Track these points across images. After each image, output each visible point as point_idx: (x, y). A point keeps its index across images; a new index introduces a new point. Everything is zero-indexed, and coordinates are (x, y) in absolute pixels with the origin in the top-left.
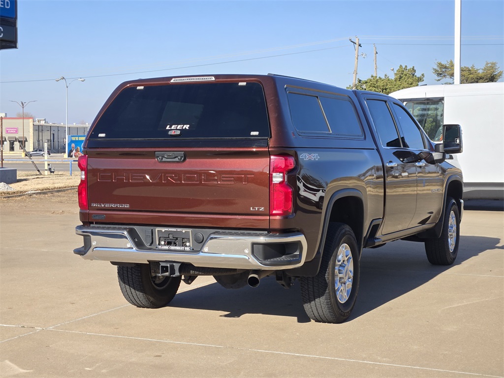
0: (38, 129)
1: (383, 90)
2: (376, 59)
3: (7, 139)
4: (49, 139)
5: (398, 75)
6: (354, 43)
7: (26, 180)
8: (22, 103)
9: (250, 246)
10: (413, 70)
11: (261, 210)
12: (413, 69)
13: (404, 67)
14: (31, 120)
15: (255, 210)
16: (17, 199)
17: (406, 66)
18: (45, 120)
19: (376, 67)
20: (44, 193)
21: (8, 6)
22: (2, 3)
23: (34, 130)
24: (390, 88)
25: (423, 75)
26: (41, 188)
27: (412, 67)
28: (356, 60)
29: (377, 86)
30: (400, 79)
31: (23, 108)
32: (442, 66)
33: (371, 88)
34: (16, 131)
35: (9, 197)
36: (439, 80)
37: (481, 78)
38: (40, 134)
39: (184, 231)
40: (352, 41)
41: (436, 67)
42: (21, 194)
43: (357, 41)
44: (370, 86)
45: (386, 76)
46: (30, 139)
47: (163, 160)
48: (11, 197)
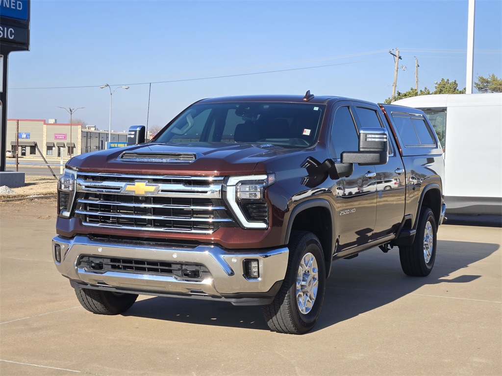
0: (87, 136)
2: (417, 72)
3: (55, 145)
4: (98, 145)
5: (439, 89)
6: (394, 55)
7: (34, 184)
8: (71, 110)
10: (455, 84)
13: (446, 81)
14: (80, 127)
16: (16, 203)
17: (448, 80)
18: (95, 127)
19: (418, 80)
20: (47, 198)
21: (20, 7)
22: (14, 4)
23: (83, 136)
26: (44, 193)
27: (454, 81)
28: (396, 73)
31: (71, 114)
32: (483, 80)
34: (65, 137)
35: (8, 201)
38: (89, 140)
40: (391, 54)
41: (477, 81)
42: (22, 198)
43: (397, 54)
45: (426, 89)
46: (78, 146)
48: (11, 201)
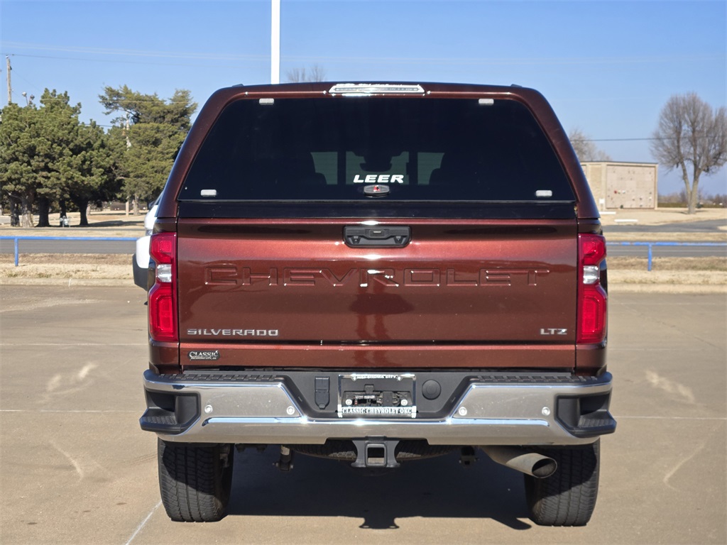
1: (30, 125)
2: (10, 77)
5: (47, 104)
9: (552, 402)
10: (66, 97)
11: (560, 333)
12: (66, 94)
13: (51, 91)
15: (551, 335)
17: (55, 91)
19: (11, 89)
24: (41, 122)
25: (79, 104)
27: (63, 93)
29: (21, 118)
30: (52, 108)
32: (111, 92)
33: (10, 121)
36: (108, 113)
37: (169, 112)
39: (399, 379)
41: (103, 94)
44: (10, 118)
45: (30, 103)
47: (360, 243)
